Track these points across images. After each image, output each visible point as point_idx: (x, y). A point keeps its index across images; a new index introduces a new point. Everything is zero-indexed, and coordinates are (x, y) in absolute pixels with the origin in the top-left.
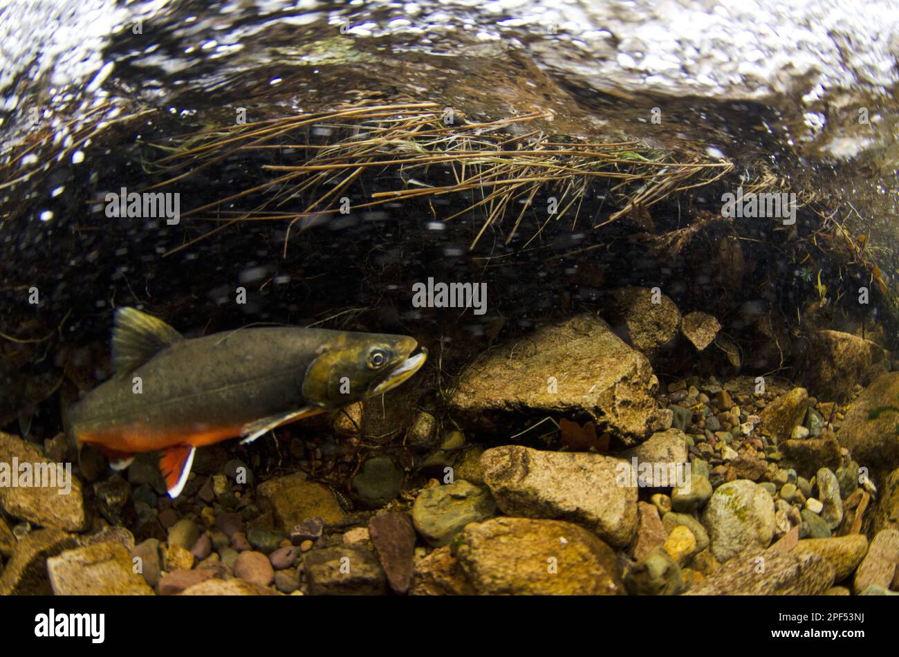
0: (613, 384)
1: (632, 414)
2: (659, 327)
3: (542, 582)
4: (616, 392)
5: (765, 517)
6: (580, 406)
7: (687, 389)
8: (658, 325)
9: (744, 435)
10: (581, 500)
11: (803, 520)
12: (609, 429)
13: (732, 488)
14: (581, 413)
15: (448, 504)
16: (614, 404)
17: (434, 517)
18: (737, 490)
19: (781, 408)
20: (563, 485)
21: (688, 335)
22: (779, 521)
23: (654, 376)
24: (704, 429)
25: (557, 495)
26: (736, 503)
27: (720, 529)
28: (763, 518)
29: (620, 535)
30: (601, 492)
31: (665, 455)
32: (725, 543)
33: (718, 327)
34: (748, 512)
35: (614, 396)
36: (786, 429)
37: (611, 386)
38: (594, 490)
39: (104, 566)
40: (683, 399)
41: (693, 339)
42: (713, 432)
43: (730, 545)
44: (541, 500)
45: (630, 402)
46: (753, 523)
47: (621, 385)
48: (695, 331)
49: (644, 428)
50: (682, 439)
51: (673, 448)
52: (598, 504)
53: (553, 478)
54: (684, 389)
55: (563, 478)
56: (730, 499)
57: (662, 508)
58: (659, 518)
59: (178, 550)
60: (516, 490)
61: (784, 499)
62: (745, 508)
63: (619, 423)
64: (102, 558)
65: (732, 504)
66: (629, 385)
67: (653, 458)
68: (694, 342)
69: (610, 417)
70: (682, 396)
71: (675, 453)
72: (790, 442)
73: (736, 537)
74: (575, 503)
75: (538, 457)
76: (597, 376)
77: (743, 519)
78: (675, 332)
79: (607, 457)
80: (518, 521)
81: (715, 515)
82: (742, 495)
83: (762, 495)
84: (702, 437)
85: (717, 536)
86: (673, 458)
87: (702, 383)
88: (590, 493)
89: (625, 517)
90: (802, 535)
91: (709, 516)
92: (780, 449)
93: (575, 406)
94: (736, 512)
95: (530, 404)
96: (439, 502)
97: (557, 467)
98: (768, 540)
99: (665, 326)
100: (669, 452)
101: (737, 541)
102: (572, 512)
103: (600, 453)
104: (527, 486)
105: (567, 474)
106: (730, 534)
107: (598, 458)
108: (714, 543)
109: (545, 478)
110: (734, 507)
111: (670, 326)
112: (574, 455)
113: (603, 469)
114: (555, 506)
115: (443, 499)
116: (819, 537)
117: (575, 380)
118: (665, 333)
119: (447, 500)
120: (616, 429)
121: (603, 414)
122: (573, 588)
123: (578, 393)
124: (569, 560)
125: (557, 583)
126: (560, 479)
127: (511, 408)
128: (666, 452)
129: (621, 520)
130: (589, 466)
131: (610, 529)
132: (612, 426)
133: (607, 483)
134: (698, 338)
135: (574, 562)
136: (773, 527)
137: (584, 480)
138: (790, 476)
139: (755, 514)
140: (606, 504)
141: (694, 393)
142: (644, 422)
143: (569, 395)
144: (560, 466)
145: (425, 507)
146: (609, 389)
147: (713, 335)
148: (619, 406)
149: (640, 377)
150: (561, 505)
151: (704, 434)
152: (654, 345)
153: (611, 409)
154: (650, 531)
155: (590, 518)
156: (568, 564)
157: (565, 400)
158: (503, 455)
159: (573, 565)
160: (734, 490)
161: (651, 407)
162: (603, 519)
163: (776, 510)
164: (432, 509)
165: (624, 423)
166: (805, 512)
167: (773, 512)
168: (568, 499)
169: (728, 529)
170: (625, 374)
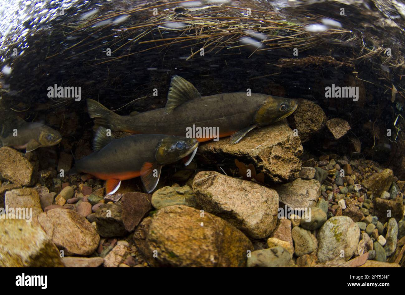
0: (271, 146)
1: (282, 164)
2: (313, 122)
3: (173, 242)
4: (272, 150)
5: (351, 243)
6: (248, 154)
7: (330, 160)
8: (312, 120)
9: (355, 191)
10: (236, 206)
11: (374, 249)
12: (264, 170)
13: (337, 220)
14: (249, 158)
15: (173, 195)
16: (270, 156)
17: (161, 199)
18: (339, 222)
19: (378, 179)
20: (228, 196)
21: (331, 129)
22: (359, 247)
23: (301, 146)
24: (333, 184)
25: (222, 200)
26: (337, 230)
27: (324, 243)
28: (349, 242)
29: (256, 232)
30: (250, 204)
31: (304, 193)
32: (325, 252)
33: (349, 128)
34: (342, 237)
35: (271, 152)
36: (379, 191)
37: (270, 146)
38: (246, 203)
39: (26, 197)
40: (326, 165)
41: (333, 132)
42: (338, 186)
43: (327, 254)
44: (213, 201)
45: (281, 157)
46: (343, 244)
47: (277, 147)
48: (335, 128)
49: (288, 174)
50: (317, 186)
51: (310, 190)
52: (245, 211)
53: (224, 190)
54: (327, 160)
55: (230, 192)
56: (334, 226)
57: (294, 223)
58: (290, 228)
59: (60, 198)
60: (202, 193)
61: (367, 232)
62: (341, 234)
63: (272, 168)
64: (26, 194)
65: (334, 229)
66: (282, 148)
67: (297, 193)
68: (334, 134)
69: (265, 163)
70: (325, 163)
71: (311, 193)
72: (378, 200)
73: (332, 250)
74: (231, 207)
75: (221, 178)
76: (265, 141)
77: (338, 240)
78: (321, 126)
79: (263, 187)
80: (188, 208)
81: (324, 234)
82: (342, 226)
83: (354, 228)
84: (331, 187)
85: (322, 247)
86: (308, 196)
87: (338, 158)
88: (243, 203)
89: (261, 222)
90: (370, 258)
91: (321, 233)
92: (373, 202)
93: (246, 154)
94: (335, 235)
95: (224, 150)
96: (168, 193)
97: (229, 185)
98: (349, 257)
99: (316, 121)
100: (308, 192)
101: (332, 253)
102: (228, 212)
103: (259, 184)
104: (207, 192)
105: (233, 190)
106: (329, 247)
107: (257, 185)
108: (320, 250)
109: (219, 189)
110: (335, 232)
111: (319, 122)
112: (242, 181)
113: (257, 192)
114: (219, 206)
115: (171, 193)
116: (379, 261)
117: (253, 141)
118: (315, 125)
119: (173, 193)
120: (268, 171)
121: (262, 161)
122: (186, 252)
123: (250, 147)
124: (195, 236)
125: (179, 246)
126: (228, 192)
127: (216, 151)
128: (305, 191)
129: (257, 223)
130: (248, 189)
131: (249, 227)
132: (266, 169)
133: (257, 200)
134: (336, 132)
135: (198, 238)
136: (354, 249)
137: (243, 196)
138: (374, 219)
139: (346, 239)
140: (251, 212)
141: (333, 163)
142: (289, 171)
143: (245, 148)
144: (231, 185)
145: (158, 194)
146: (268, 148)
147: (345, 132)
148: (273, 158)
149: (290, 144)
150: (223, 206)
151: (333, 187)
152: (308, 131)
153: (267, 159)
154: (281, 235)
155: (238, 217)
156: (193, 238)
157: (242, 150)
158: (206, 174)
159: (195, 239)
160: (338, 221)
161: (296, 163)
162: (246, 220)
163: (361, 239)
164: (162, 195)
165: (274, 168)
166: (376, 243)
167: (358, 241)
168: (228, 203)
169: (329, 244)
170: (281, 141)
